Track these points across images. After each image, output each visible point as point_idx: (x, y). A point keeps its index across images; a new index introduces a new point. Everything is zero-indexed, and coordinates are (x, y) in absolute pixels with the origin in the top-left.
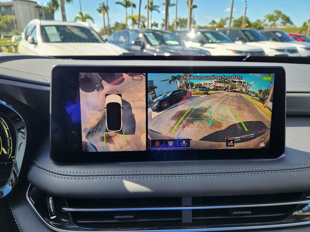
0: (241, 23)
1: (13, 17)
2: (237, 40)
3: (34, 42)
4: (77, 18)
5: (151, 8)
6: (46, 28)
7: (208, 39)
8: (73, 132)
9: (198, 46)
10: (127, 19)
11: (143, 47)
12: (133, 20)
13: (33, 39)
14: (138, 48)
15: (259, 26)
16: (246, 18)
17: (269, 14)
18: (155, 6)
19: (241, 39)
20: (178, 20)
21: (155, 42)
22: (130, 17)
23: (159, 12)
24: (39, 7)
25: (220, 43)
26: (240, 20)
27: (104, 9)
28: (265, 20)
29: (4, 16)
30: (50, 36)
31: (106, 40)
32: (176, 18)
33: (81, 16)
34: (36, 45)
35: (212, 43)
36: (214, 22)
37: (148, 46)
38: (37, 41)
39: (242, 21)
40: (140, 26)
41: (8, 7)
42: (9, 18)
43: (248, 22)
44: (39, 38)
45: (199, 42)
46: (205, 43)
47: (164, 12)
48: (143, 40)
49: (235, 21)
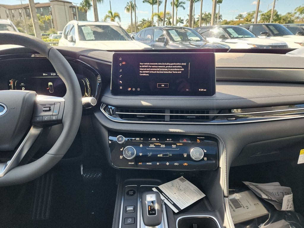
0: (269, 17)
1: (50, 17)
2: (259, 35)
3: (73, 41)
4: (107, 17)
5: (177, 4)
6: (83, 28)
7: (230, 34)
8: (120, 82)
9: (219, 41)
10: (153, 16)
11: (166, 43)
12: (159, 17)
13: (72, 38)
14: (162, 44)
15: (289, 19)
16: (274, 11)
17: (300, 7)
18: (181, 3)
19: (265, 33)
20: (203, 15)
21: (177, 38)
22: (156, 14)
23: (184, 8)
24: (72, 7)
25: (242, 38)
26: (268, 14)
27: (132, 7)
28: (295, 13)
29: (43, 17)
30: (85, 35)
31: (133, 38)
32: (202, 14)
33: (110, 15)
34: (74, 43)
35: (233, 38)
36: (241, 16)
37: (171, 43)
38: (75, 39)
39: (270, 14)
40: (165, 23)
41: (46, 7)
42: (47, 17)
43: (277, 15)
44: (76, 36)
45: (220, 38)
46: (227, 38)
47: (189, 8)
48: (166, 37)
49: (263, 15)
